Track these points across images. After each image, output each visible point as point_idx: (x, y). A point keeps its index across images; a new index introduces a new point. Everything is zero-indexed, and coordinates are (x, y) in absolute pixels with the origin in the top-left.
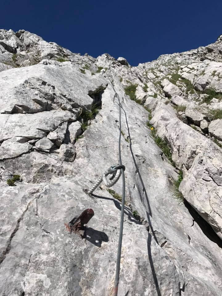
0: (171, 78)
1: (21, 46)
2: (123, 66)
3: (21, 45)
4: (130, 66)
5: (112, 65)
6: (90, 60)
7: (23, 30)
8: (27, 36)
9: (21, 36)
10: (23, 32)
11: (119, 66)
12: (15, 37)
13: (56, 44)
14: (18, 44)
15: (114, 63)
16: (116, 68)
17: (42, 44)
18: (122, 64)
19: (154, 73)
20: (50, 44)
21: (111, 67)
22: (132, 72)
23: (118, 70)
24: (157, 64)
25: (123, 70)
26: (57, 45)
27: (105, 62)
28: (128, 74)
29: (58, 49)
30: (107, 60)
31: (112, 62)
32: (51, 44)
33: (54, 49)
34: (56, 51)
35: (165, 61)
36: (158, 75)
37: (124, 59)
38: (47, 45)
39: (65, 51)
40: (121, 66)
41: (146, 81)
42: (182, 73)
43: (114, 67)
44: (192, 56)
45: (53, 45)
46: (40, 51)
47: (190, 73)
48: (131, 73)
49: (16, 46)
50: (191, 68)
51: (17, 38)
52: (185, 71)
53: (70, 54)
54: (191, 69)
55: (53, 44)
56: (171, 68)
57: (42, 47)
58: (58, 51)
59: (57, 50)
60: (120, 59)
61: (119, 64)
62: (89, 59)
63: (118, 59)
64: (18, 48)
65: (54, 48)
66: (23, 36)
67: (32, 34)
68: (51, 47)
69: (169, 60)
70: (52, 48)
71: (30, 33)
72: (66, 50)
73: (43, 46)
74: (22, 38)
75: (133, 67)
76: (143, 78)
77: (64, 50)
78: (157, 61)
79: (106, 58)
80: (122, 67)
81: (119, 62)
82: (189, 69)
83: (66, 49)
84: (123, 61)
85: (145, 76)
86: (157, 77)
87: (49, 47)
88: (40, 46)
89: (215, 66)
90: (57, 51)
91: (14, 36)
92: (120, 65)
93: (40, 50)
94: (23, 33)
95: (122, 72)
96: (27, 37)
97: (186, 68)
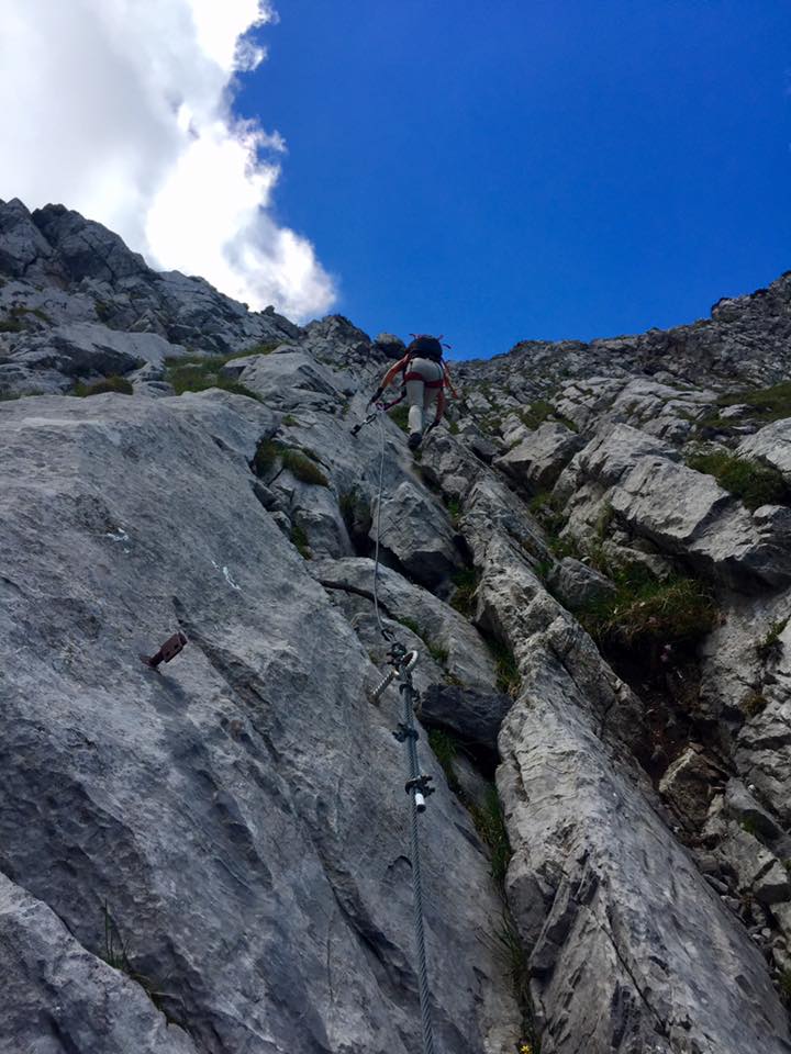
0: (531, 412)
1: (47, 258)
3: (49, 253)
16: (367, 367)
19: (486, 394)
21: (351, 361)
24: (507, 370)
31: (355, 346)
35: (531, 360)
36: (499, 401)
42: (560, 403)
43: (362, 362)
44: (618, 354)
47: (579, 403)
50: (585, 388)
52: (568, 397)
54: (584, 393)
56: (543, 385)
69: (545, 358)
82: (579, 393)
86: (496, 408)
89: (638, 389)
97: (573, 388)
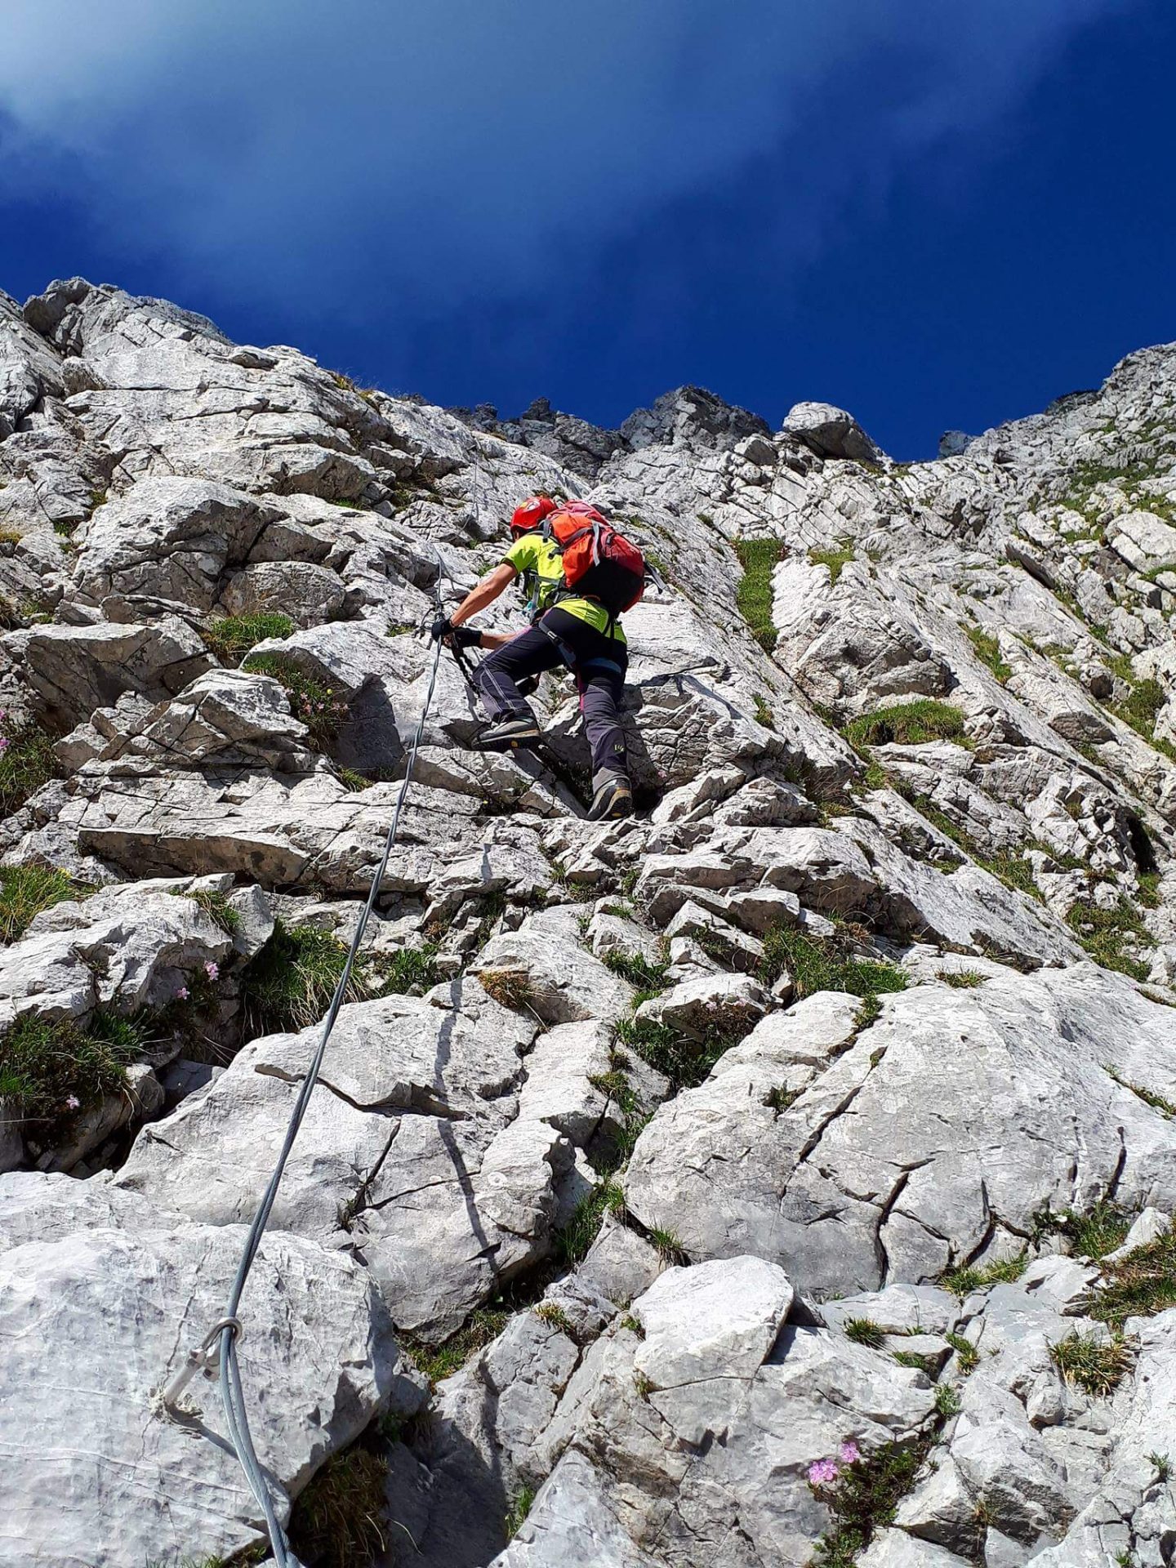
2: (833, 467)
4: (887, 461)
5: (749, 469)
6: (574, 443)
7: (75, 282)
8: (103, 316)
9: (66, 321)
10: (78, 297)
11: (799, 468)
12: (20, 335)
13: (306, 364)
14: (40, 380)
15: (756, 456)
17: (149, 381)
18: (825, 454)
20: (235, 372)
22: (916, 507)
23: (801, 501)
25: (839, 495)
26: (320, 373)
27: (689, 447)
28: (884, 523)
29: (331, 412)
30: (703, 431)
32: (246, 362)
33: (288, 425)
34: (299, 439)
37: (833, 417)
38: (202, 388)
39: (403, 428)
40: (820, 471)
41: (1109, 589)
45: (271, 376)
46: (117, 459)
48: (908, 511)
49: (28, 397)
51: (34, 337)
53: (456, 453)
55: (269, 365)
57: (138, 417)
58: (328, 432)
59: (313, 424)
60: (807, 415)
61: (804, 451)
62: (565, 441)
63: (787, 422)
64: (36, 406)
65: (282, 410)
66: (73, 321)
67: (139, 300)
68: (249, 399)
70: (263, 407)
71: (123, 293)
72: (409, 415)
73: (151, 400)
74: (67, 333)
75: (914, 468)
76: (1068, 560)
77: (399, 416)
78: (1106, 405)
79: (691, 418)
80: (827, 473)
81: (801, 437)
83: (409, 405)
84: (825, 429)
85: (1086, 547)
87: (230, 399)
88: (114, 403)
90: (321, 440)
91: (14, 325)
92: (808, 460)
93: (116, 448)
94: (78, 301)
95: (837, 516)
96: (105, 324)
